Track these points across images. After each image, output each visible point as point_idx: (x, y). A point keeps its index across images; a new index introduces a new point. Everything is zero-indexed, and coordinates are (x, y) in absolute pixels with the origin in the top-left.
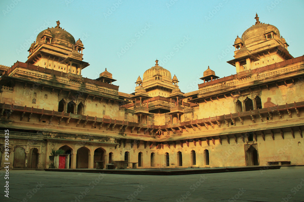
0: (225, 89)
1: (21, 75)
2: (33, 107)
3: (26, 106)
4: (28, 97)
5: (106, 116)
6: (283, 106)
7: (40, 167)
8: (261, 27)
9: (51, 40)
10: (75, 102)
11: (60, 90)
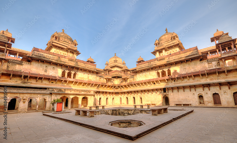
0: (150, 66)
1: (37, 56)
2: (44, 74)
3: (39, 74)
4: (41, 68)
5: (89, 80)
6: (185, 74)
7: (47, 110)
8: (169, 34)
9: (58, 39)
10: (72, 72)
11: (62, 65)
